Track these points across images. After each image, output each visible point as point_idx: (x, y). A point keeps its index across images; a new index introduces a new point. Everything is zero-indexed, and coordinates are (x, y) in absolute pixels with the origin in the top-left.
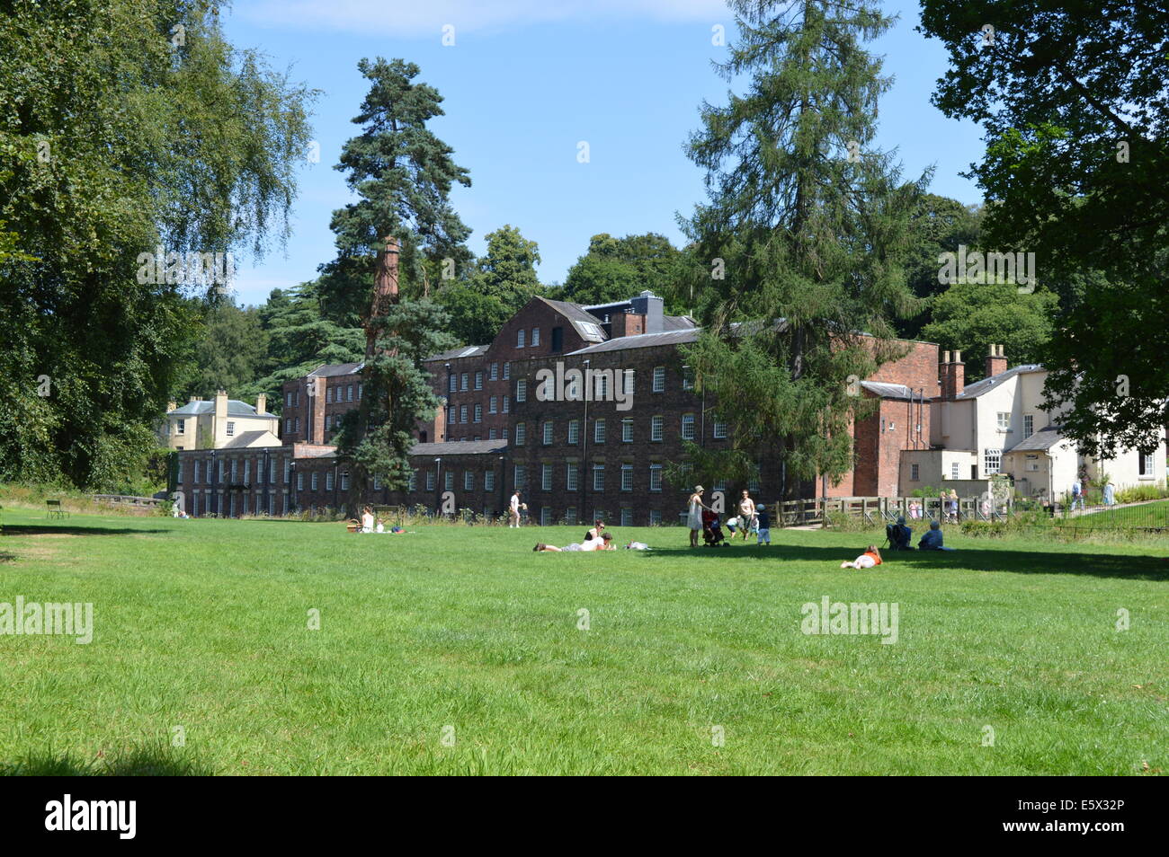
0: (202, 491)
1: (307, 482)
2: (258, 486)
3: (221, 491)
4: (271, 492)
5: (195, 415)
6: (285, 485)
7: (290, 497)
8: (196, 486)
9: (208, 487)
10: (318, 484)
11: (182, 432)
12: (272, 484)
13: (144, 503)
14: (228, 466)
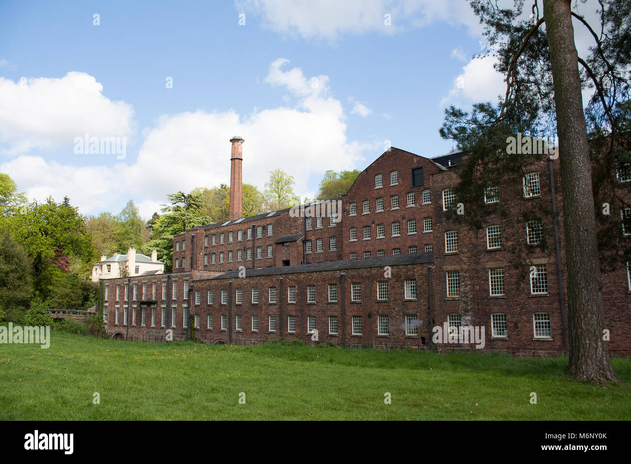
0: (122, 306)
1: (204, 299)
2: (162, 302)
3: (135, 306)
4: (173, 306)
5: (117, 262)
6: (185, 300)
7: (189, 310)
8: (117, 303)
9: (125, 303)
10: (213, 300)
11: (109, 271)
12: (175, 301)
13: (83, 314)
14: (140, 289)
